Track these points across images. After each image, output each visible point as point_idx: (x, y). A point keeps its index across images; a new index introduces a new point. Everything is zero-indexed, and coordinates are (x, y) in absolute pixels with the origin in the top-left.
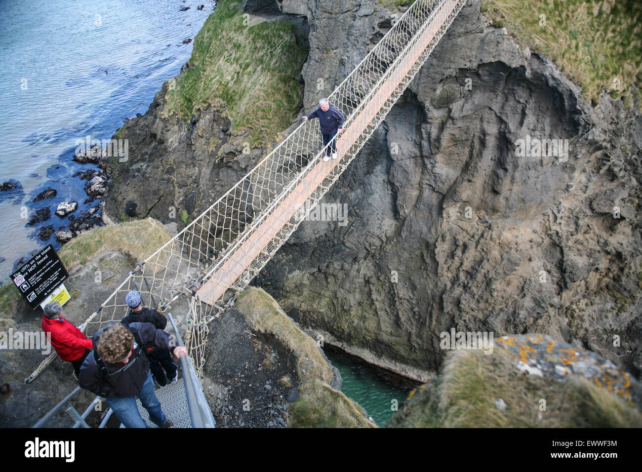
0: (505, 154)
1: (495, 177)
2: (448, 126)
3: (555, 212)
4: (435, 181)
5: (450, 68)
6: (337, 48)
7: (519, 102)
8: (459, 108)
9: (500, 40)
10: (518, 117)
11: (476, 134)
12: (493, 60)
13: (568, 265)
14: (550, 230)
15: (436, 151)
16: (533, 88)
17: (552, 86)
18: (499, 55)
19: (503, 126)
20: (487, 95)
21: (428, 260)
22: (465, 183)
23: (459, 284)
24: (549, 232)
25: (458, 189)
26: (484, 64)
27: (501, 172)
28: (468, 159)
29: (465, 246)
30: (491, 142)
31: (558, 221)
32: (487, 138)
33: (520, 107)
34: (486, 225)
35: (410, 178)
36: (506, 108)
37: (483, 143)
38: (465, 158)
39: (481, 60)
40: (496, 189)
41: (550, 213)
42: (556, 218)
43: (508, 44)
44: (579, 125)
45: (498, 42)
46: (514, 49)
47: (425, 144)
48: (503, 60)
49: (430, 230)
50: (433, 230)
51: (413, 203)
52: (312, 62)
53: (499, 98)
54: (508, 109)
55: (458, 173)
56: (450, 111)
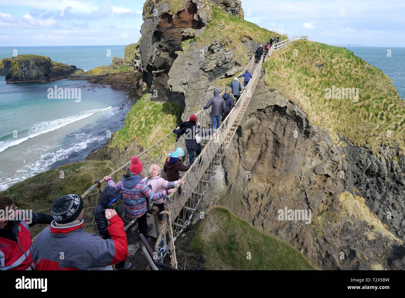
0: (277, 149)
1: (273, 161)
2: (252, 137)
3: (300, 176)
4: (246, 165)
5: (253, 109)
6: (198, 105)
7: (282, 125)
8: (256, 129)
9: (275, 95)
10: (282, 132)
11: (263, 141)
12: (273, 105)
13: (310, 200)
14: (299, 184)
15: (246, 149)
16: (289, 118)
17: (298, 116)
18: (275, 102)
19: (276, 137)
20: (268, 122)
21: (245, 204)
22: (260, 165)
23: (262, 215)
24: (299, 185)
25: (257, 167)
26: (269, 106)
27: (276, 158)
28: (260, 154)
29: (262, 196)
30: (271, 144)
31: (302, 180)
32: (269, 142)
33: (283, 127)
34: (271, 184)
35: (233, 164)
36: (276, 128)
37: (267, 145)
38: (259, 152)
39: (267, 105)
40: (275, 166)
41: (298, 176)
42: (301, 178)
43: (279, 97)
44: (310, 133)
45: (274, 96)
46: (281, 99)
47: (241, 147)
48: (277, 104)
49: (244, 189)
50: (246, 189)
51: (235, 176)
52: (187, 112)
53: (273, 124)
54: (278, 129)
55: (256, 160)
56: (252, 130)
